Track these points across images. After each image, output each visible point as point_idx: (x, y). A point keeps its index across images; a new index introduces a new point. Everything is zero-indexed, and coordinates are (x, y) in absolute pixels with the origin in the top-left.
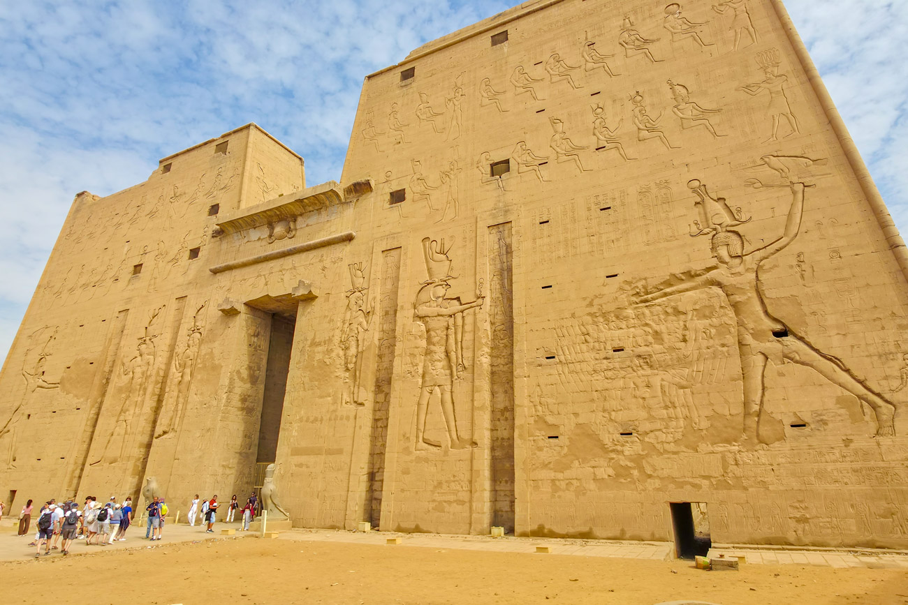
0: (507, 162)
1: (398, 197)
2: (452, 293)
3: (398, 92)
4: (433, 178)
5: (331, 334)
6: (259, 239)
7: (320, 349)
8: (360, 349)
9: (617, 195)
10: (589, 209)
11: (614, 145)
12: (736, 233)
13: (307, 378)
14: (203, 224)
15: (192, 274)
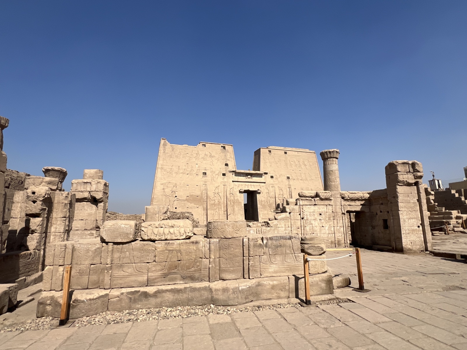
0: (289, 177)
1: (272, 177)
2: (284, 197)
3: (268, 155)
4: (278, 176)
6: (243, 177)
8: (270, 203)
10: (300, 188)
11: (302, 180)
13: (262, 207)
14: (224, 167)
15: (225, 180)
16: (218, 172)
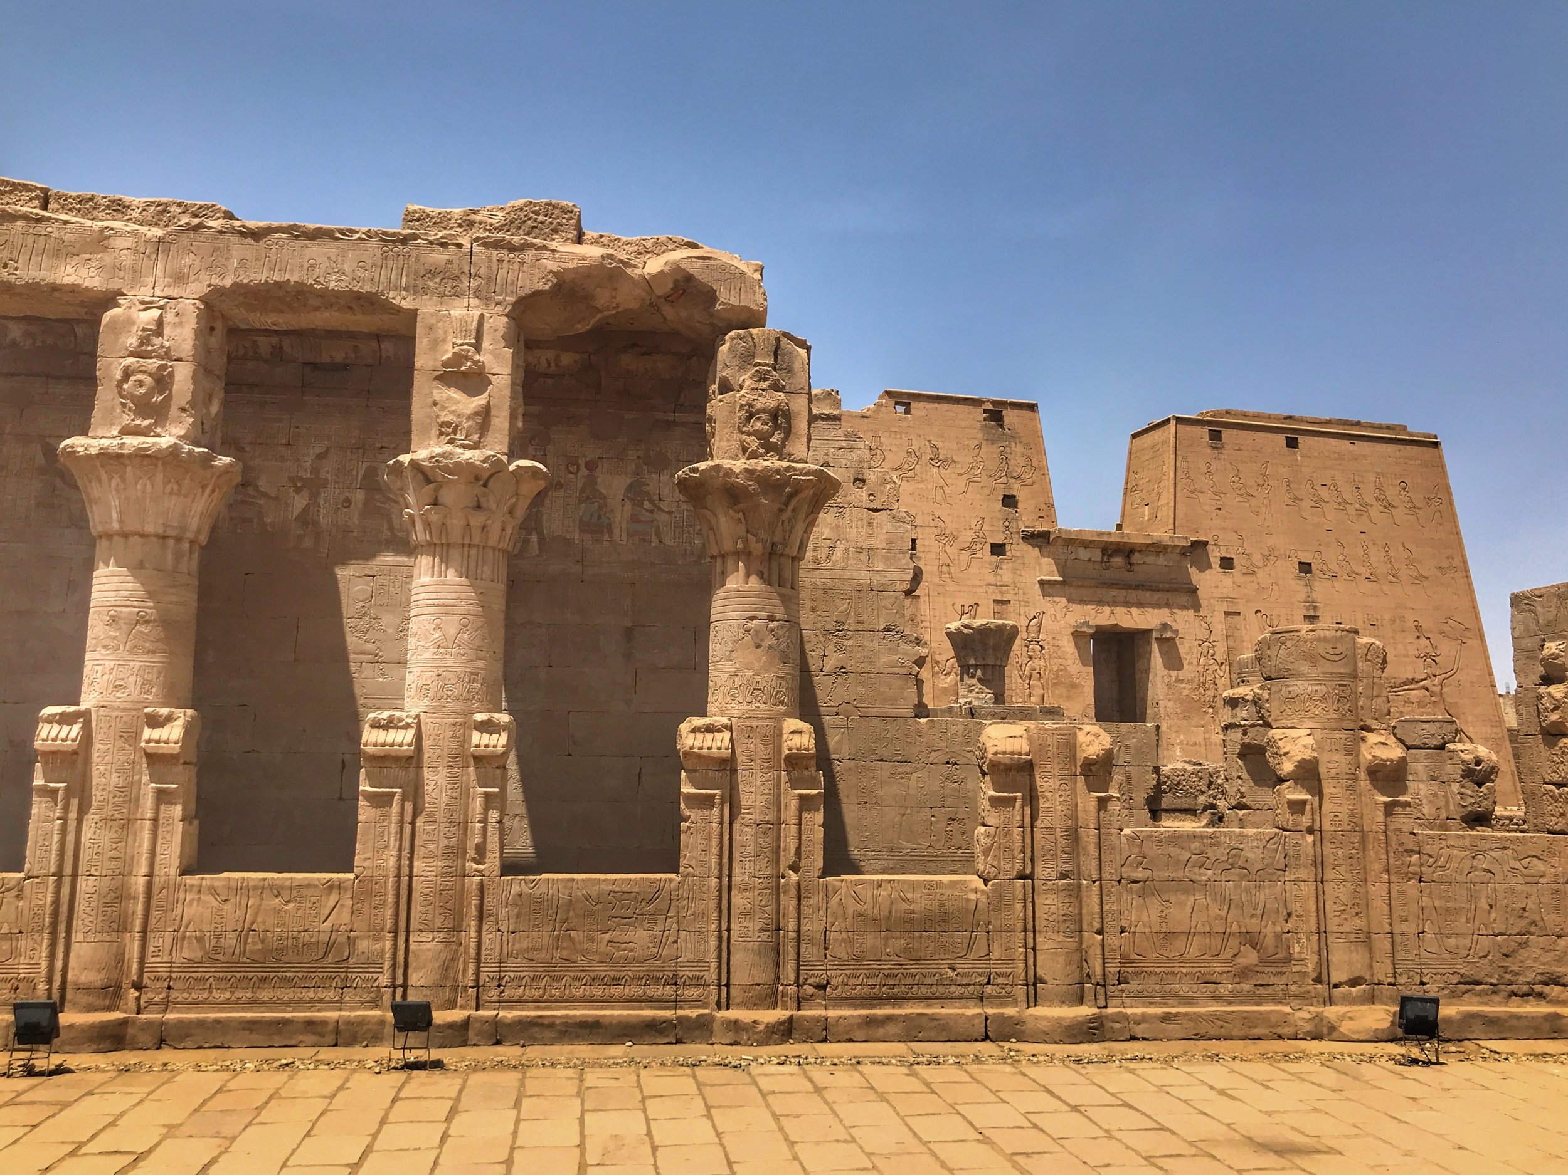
0: (1310, 564)
1: (1227, 563)
4: (1257, 559)
5: (1193, 675)
6: (1090, 560)
7: (1183, 685)
9: (1379, 617)
10: (1364, 622)
11: (1375, 579)
12: (1434, 661)
14: (998, 515)
15: (1006, 575)
16: (967, 537)
